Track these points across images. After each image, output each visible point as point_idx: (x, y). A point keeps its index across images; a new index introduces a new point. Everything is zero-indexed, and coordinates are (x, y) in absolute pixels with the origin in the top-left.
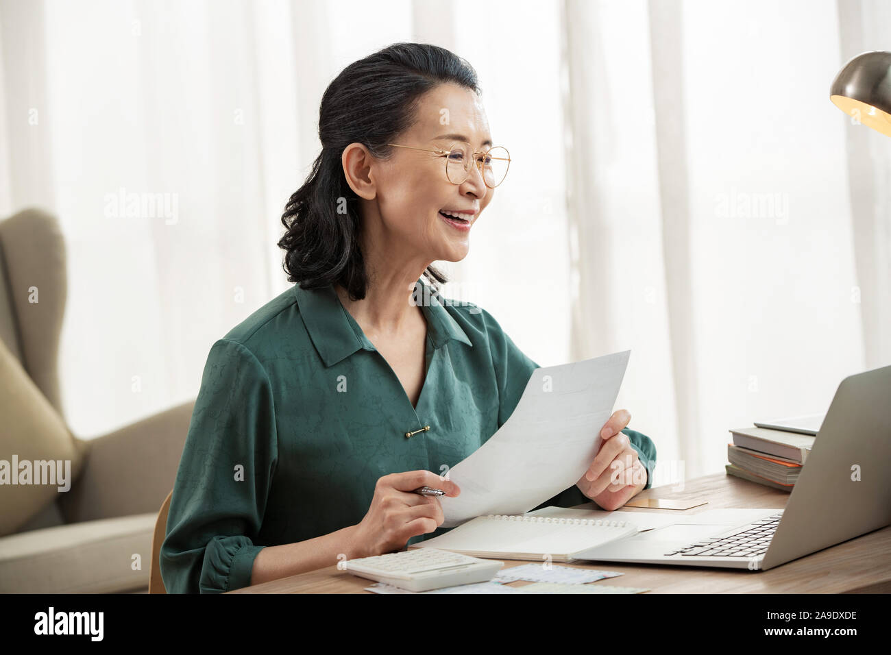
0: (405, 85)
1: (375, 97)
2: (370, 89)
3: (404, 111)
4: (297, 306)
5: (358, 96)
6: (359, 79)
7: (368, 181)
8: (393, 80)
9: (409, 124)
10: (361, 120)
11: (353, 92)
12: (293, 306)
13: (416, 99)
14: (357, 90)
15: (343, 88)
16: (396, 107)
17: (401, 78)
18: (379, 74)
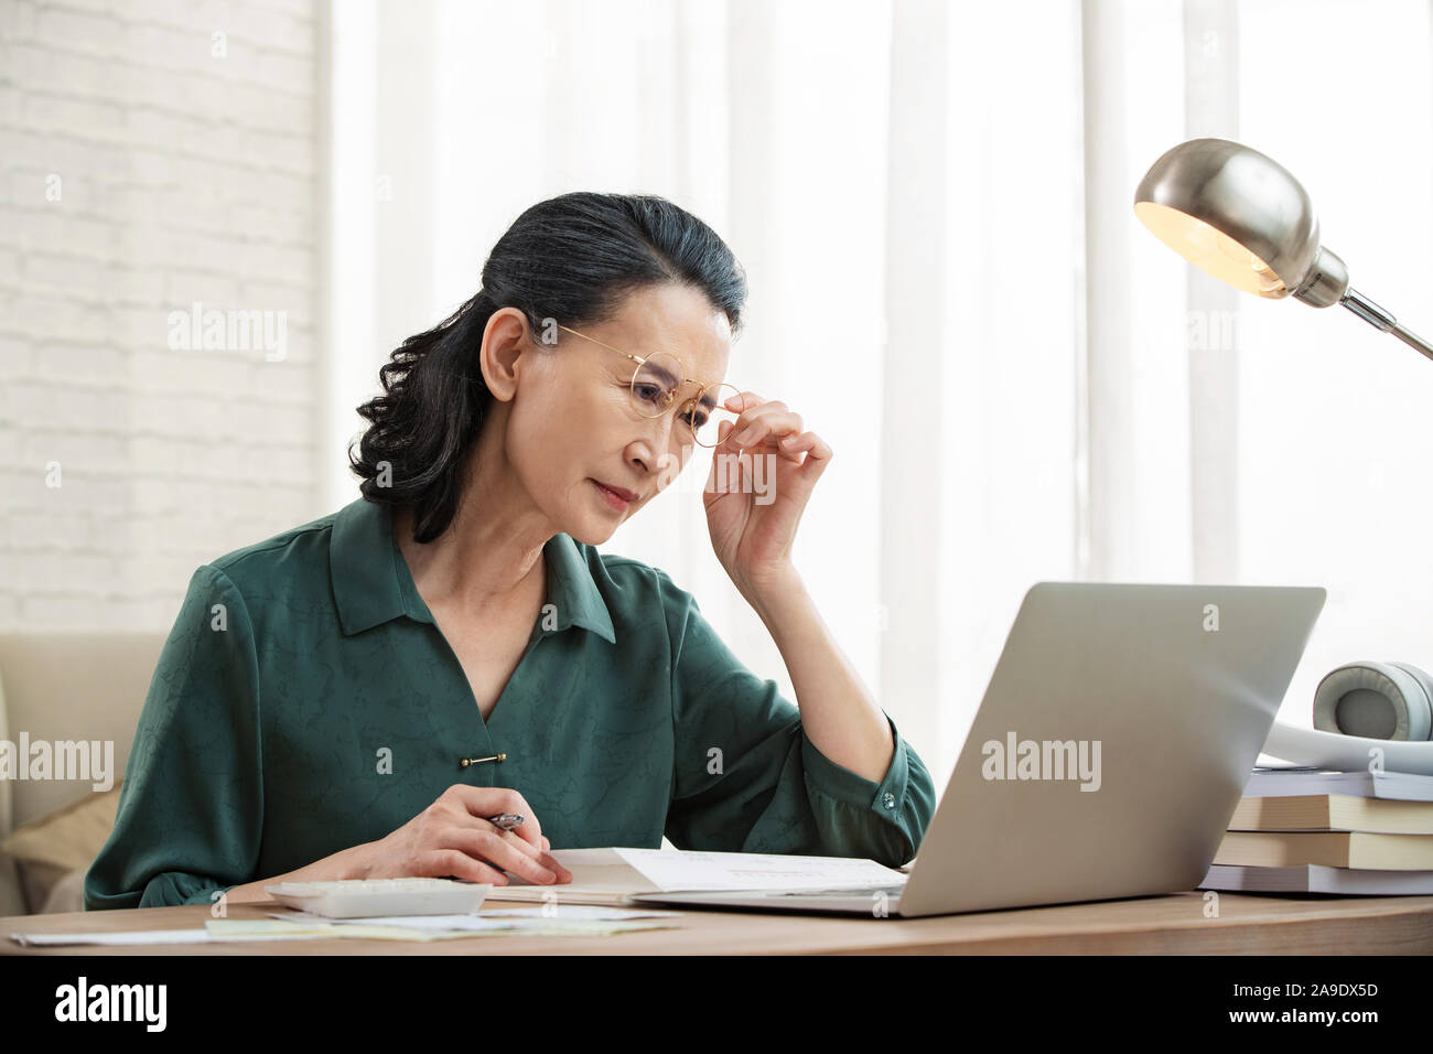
0: (626, 259)
1: (575, 254)
2: (575, 239)
3: (605, 296)
4: (329, 533)
5: (553, 241)
6: (569, 218)
7: (511, 373)
8: (612, 243)
9: (602, 319)
10: (540, 277)
11: (551, 232)
13: (631, 288)
14: (557, 232)
15: (543, 220)
16: (596, 284)
17: (624, 247)
18: (600, 226)
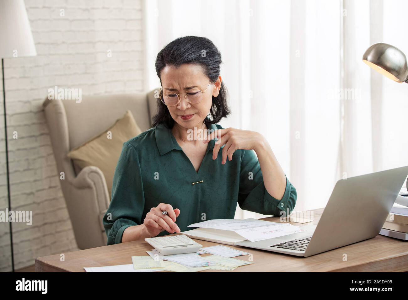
4: (155, 131)
12: (154, 131)
